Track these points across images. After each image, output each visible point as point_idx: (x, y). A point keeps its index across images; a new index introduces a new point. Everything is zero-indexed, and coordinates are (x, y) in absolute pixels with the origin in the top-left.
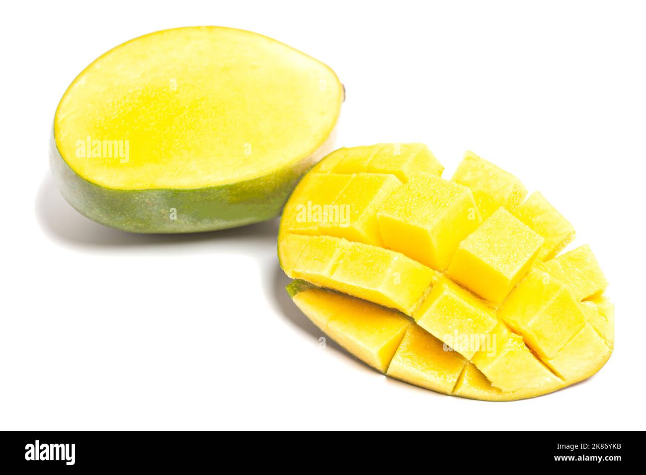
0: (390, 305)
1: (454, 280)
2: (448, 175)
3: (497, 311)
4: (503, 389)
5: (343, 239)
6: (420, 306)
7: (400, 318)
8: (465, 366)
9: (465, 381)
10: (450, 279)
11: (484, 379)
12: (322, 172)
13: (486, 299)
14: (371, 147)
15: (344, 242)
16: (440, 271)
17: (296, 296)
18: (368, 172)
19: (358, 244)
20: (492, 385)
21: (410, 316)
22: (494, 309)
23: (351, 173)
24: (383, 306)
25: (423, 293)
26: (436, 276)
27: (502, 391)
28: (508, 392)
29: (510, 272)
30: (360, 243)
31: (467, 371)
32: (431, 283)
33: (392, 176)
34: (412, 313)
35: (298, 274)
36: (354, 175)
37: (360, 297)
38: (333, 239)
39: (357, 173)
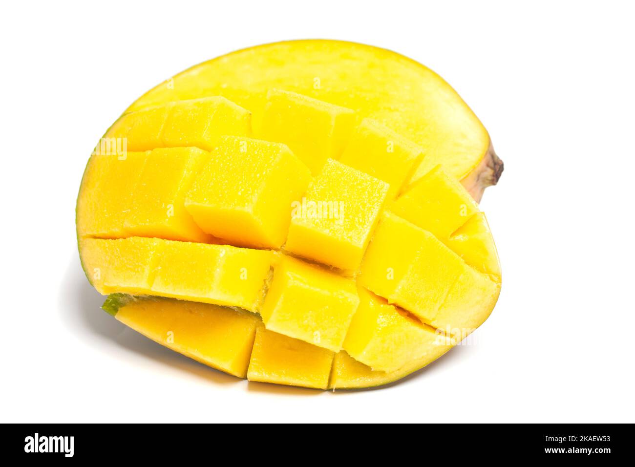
1: (296, 255)
3: (356, 279)
4: (387, 369)
6: (265, 298)
8: (334, 356)
9: (338, 371)
10: (292, 256)
11: (361, 365)
16: (277, 250)
17: (119, 312)
20: (372, 370)
21: (255, 312)
23: (144, 150)
24: (222, 306)
25: (265, 280)
27: (386, 372)
28: (393, 372)
29: (359, 241)
31: (338, 362)
32: (271, 267)
33: (194, 148)
34: (257, 309)
35: (112, 288)
36: (149, 153)
39: (152, 150)
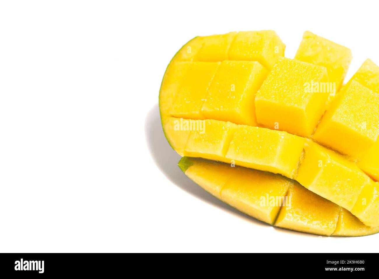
0: (276, 172)
1: (319, 143)
2: (291, 54)
3: (357, 163)
5: (229, 122)
6: (298, 169)
7: (282, 180)
8: (340, 212)
9: (342, 225)
10: (316, 142)
11: (355, 220)
12: (185, 60)
13: (347, 155)
14: (225, 36)
15: (229, 124)
16: (309, 138)
17: (188, 170)
18: (230, 59)
19: (245, 126)
21: (292, 179)
22: (353, 161)
23: (215, 61)
25: (299, 157)
26: (306, 143)
27: (371, 228)
29: (374, 135)
30: (247, 126)
32: (304, 149)
33: (256, 62)
35: (188, 153)
36: (219, 63)
37: (244, 166)
38: (218, 122)
39: (222, 61)
